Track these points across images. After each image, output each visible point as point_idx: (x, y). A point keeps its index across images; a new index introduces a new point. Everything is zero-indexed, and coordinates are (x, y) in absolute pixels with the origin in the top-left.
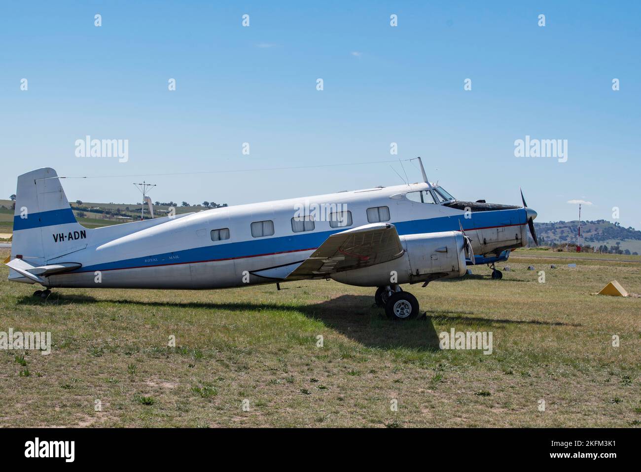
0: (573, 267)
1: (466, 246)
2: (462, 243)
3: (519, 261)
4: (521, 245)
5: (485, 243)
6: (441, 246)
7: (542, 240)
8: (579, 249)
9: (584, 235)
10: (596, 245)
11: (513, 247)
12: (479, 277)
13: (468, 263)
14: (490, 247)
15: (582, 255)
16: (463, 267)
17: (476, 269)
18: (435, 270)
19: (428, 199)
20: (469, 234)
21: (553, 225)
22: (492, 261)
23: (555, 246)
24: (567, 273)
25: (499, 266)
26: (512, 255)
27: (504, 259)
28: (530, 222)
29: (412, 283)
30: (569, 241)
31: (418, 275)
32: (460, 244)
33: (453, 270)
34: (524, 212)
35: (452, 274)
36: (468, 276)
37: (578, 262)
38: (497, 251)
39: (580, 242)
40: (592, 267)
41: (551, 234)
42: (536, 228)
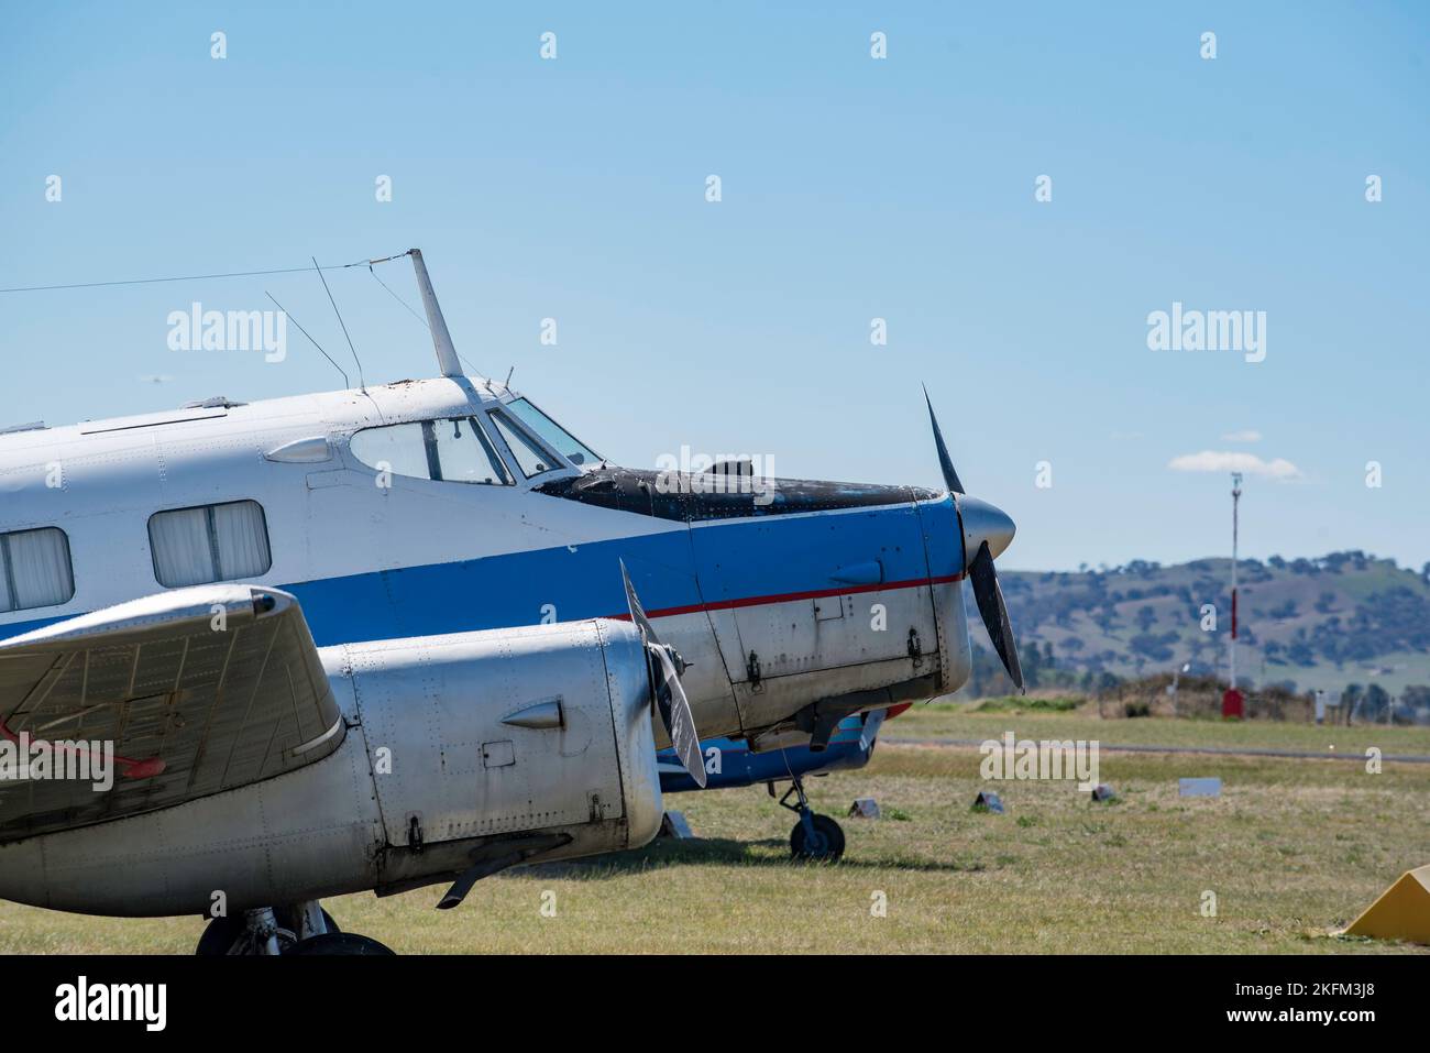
0: (1204, 798)
1: (656, 695)
2: (641, 677)
3: (926, 768)
4: (934, 684)
5: (754, 676)
6: (532, 694)
7: (1042, 659)
8: (1234, 704)
9: (1264, 629)
10: (1325, 680)
11: (894, 698)
12: (728, 852)
13: (670, 783)
14: (780, 698)
15: (1254, 736)
16: (648, 803)
17: (705, 814)
18: (502, 818)
19: (465, 459)
20: (676, 633)
21: (1096, 580)
22: (795, 767)
23: (1112, 686)
24: (1181, 826)
25: (828, 792)
26: (891, 737)
27: (852, 756)
28: (980, 568)
29: (385, 888)
30: (1181, 661)
31: (417, 845)
32: (626, 683)
33: (595, 820)
34: (950, 519)
35: (590, 837)
36: (671, 847)
37: (1233, 772)
38: (814, 715)
39: (1240, 666)
40: (1307, 793)
41: (1086, 628)
42: (1009, 601)
